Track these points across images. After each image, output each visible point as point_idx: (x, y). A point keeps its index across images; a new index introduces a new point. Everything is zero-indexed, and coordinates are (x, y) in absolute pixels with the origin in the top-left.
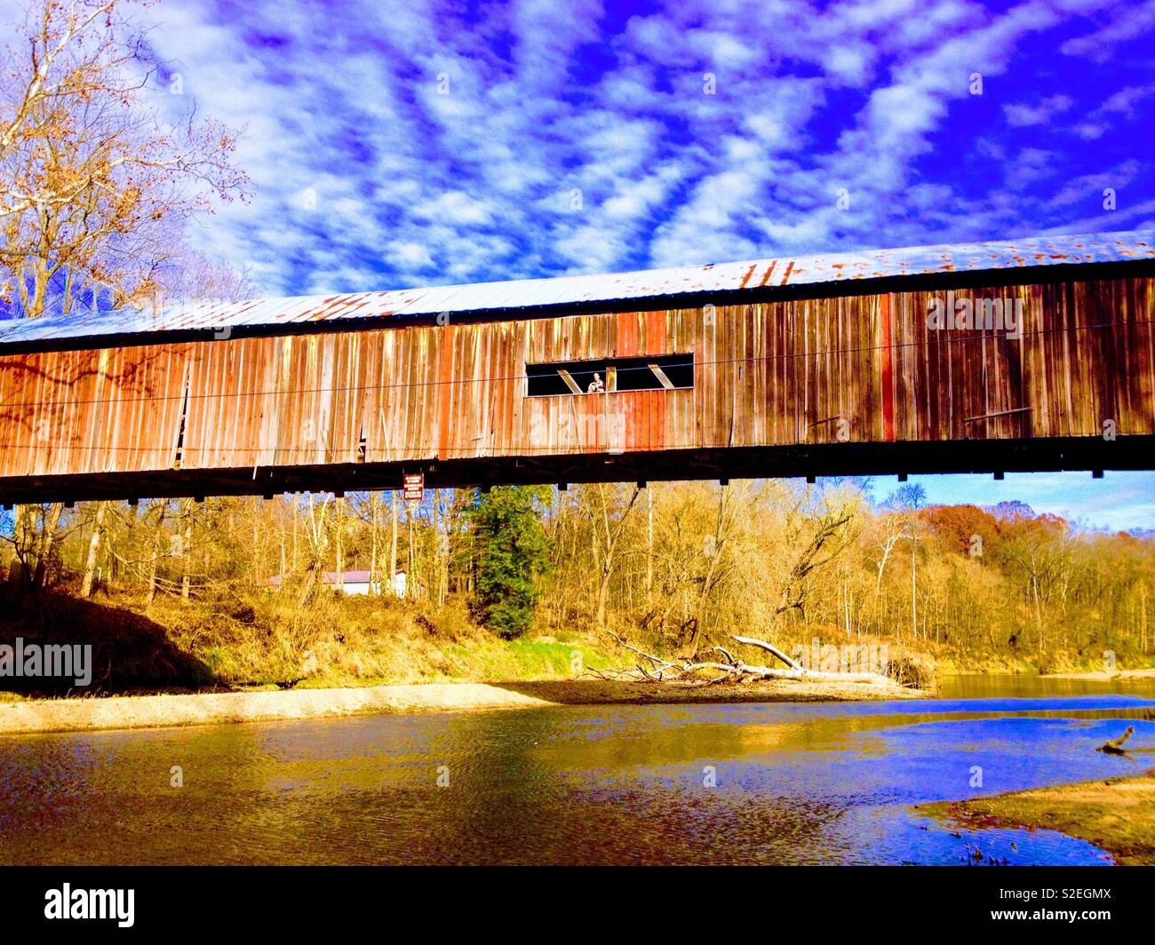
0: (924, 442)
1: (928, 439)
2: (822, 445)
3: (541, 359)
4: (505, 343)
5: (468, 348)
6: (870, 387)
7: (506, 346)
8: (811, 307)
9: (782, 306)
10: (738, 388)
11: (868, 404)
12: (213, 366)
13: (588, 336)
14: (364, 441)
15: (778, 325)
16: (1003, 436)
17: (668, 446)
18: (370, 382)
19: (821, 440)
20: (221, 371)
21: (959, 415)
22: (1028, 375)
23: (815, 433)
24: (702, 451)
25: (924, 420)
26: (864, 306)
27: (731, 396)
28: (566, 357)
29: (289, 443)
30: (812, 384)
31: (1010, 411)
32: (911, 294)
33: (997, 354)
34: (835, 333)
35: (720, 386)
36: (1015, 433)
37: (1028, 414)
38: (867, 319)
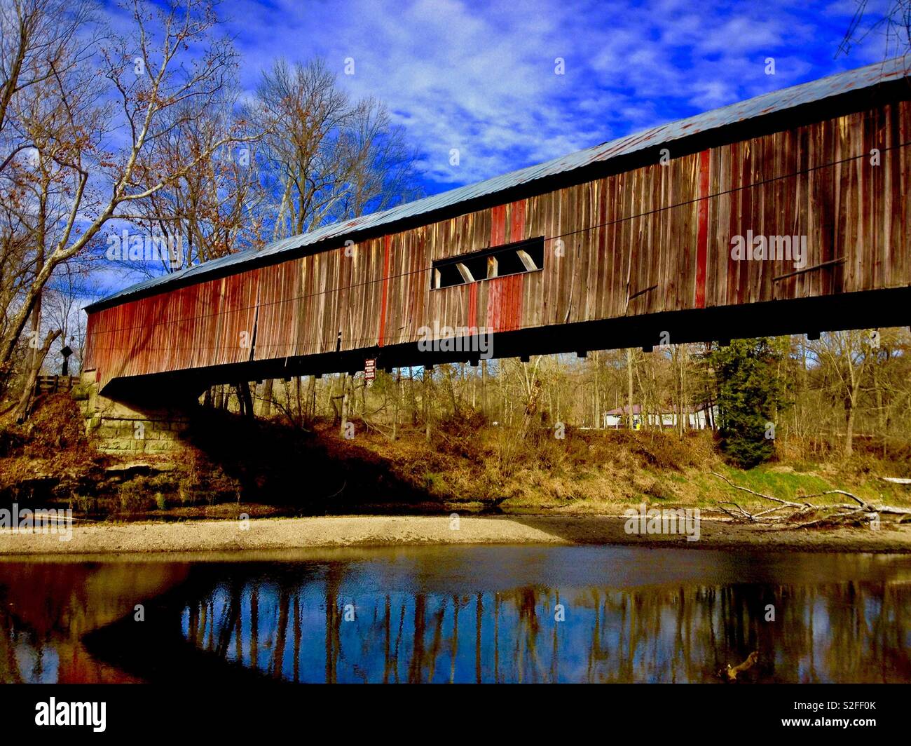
0: (732, 306)
1: (736, 302)
2: (641, 315)
3: (442, 256)
4: (419, 245)
5: (398, 252)
6: (687, 252)
7: (420, 247)
8: (638, 175)
9: (615, 179)
10: (577, 265)
11: (683, 272)
12: (270, 284)
13: (472, 231)
14: (340, 334)
15: (611, 199)
16: (813, 294)
17: (522, 327)
18: (345, 285)
19: (640, 312)
20: (273, 286)
21: (769, 274)
22: (843, 221)
23: (635, 305)
24: (548, 328)
25: (734, 282)
26: (685, 167)
27: (571, 275)
28: (457, 252)
29: (303, 340)
30: (636, 255)
31: (821, 264)
32: (728, 147)
33: (810, 199)
34: (658, 199)
35: (563, 266)
36: (826, 289)
37: (840, 266)
38: (686, 179)
